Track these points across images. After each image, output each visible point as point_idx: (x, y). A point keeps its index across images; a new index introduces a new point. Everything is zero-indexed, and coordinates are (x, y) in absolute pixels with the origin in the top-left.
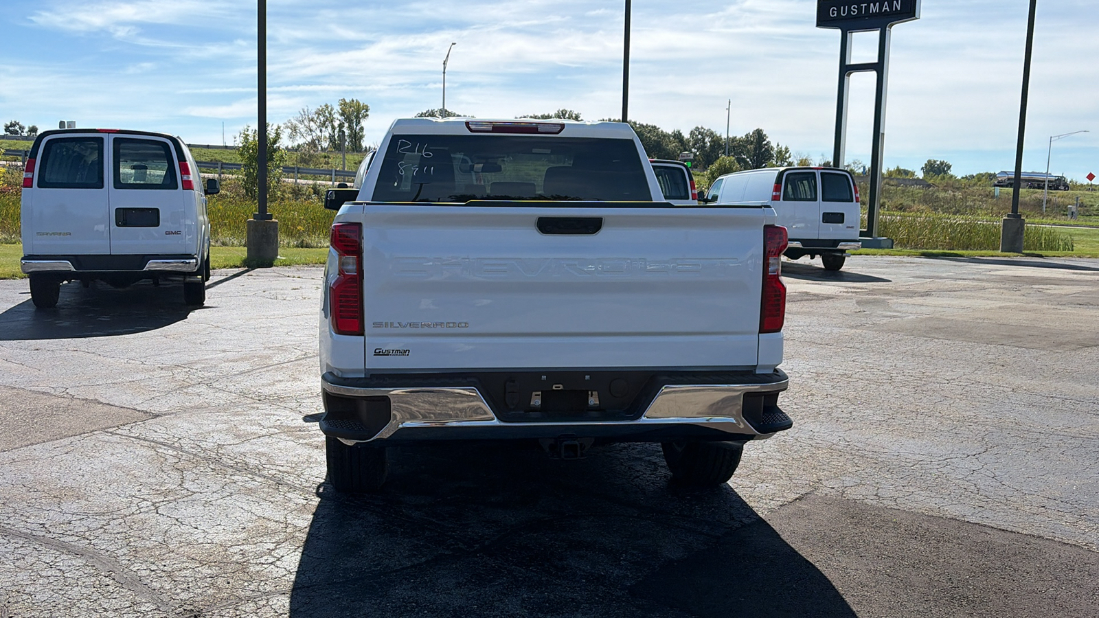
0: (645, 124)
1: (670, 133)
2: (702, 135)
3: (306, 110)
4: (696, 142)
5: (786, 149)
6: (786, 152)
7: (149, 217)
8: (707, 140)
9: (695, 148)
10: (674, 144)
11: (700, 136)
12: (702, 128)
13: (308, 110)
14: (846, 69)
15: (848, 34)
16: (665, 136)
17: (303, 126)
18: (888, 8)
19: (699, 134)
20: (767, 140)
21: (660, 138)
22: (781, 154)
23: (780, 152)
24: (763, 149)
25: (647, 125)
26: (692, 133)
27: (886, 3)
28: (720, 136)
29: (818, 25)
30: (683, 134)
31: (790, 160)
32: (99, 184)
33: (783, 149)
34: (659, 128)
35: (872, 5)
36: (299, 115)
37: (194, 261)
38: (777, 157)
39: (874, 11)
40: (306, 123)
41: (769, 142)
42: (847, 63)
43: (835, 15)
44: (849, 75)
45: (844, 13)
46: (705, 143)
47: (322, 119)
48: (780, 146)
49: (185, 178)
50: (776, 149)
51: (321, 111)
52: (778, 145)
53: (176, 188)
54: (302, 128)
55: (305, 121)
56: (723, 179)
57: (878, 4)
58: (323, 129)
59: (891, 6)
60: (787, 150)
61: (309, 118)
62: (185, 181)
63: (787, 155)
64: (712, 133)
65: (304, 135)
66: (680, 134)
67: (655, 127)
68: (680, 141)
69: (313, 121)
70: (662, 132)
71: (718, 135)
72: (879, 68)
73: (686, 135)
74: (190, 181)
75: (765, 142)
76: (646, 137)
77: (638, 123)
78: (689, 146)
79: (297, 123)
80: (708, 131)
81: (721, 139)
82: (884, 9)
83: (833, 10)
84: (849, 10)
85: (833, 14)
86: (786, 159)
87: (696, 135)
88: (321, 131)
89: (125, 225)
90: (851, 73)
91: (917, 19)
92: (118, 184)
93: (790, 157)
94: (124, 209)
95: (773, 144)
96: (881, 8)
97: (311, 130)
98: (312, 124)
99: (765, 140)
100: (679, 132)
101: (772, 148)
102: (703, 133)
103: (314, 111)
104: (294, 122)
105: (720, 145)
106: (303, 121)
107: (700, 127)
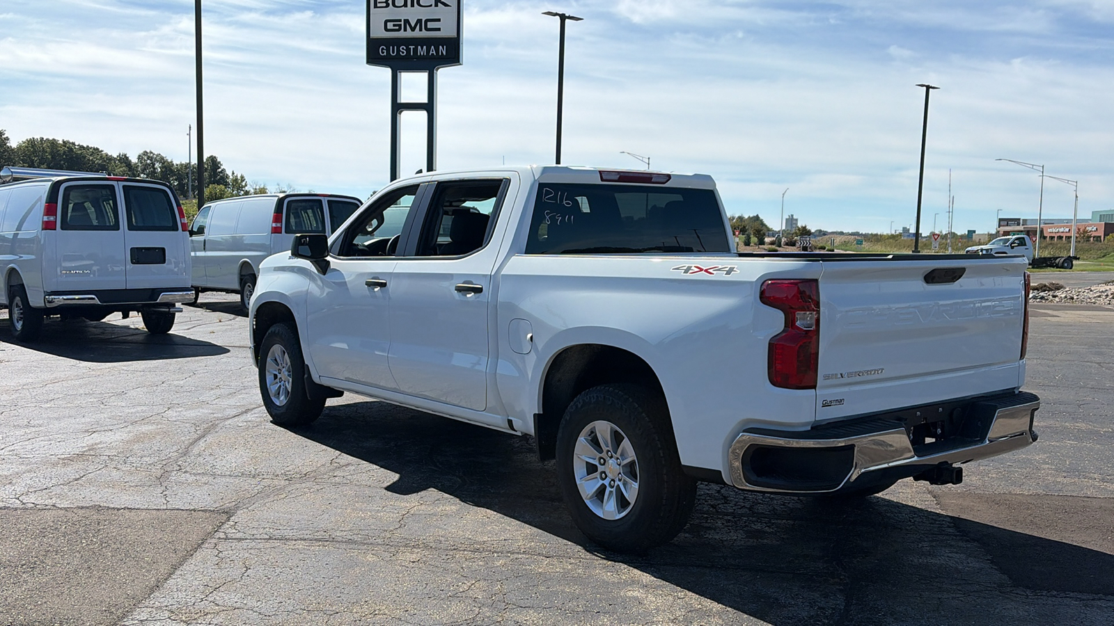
0: (85, 146)
1: (115, 156)
2: (151, 160)
4: (146, 167)
5: (242, 177)
6: (243, 181)
8: (157, 165)
9: (144, 174)
10: (121, 169)
11: (149, 161)
12: (151, 153)
14: (398, 107)
15: (398, 73)
16: (110, 159)
18: (434, 52)
19: (148, 159)
20: (222, 167)
21: (105, 161)
22: (237, 183)
23: (236, 180)
24: (219, 177)
25: (88, 146)
26: (140, 157)
27: (433, 47)
28: (172, 162)
29: (368, 62)
30: (130, 158)
31: (246, 188)
33: (239, 177)
34: (102, 151)
35: (419, 47)
38: (234, 186)
39: (422, 54)
41: (223, 170)
42: (398, 101)
43: (385, 54)
44: (400, 113)
45: (393, 52)
46: (155, 169)
48: (235, 175)
50: (231, 177)
52: (233, 173)
56: (210, 207)
57: (425, 47)
59: (437, 51)
60: (243, 179)
63: (243, 184)
64: (162, 158)
66: (127, 158)
67: (98, 149)
68: (127, 166)
70: (107, 155)
71: (169, 161)
72: (429, 107)
73: (134, 159)
75: (220, 170)
76: (89, 160)
77: (77, 144)
78: (137, 171)
80: (157, 156)
81: (173, 164)
82: (431, 52)
83: (383, 49)
84: (398, 51)
85: (383, 53)
86: (242, 187)
87: (145, 160)
90: (402, 111)
91: (460, 64)
93: (246, 185)
95: (229, 172)
96: (428, 51)
99: (219, 168)
100: (125, 155)
101: (227, 177)
102: (152, 158)
105: (172, 171)
107: (148, 151)
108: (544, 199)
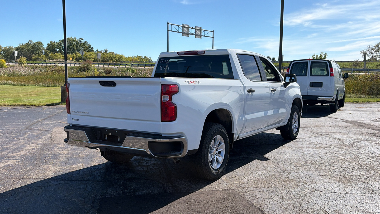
3: (370, 46)
7: (319, 85)
13: (371, 46)
17: (368, 52)
32: (306, 75)
36: (367, 48)
37: (332, 98)
40: (370, 51)
47: (377, 49)
49: (331, 73)
51: (377, 45)
53: (328, 76)
54: (368, 53)
55: (370, 50)
58: (377, 53)
61: (371, 49)
62: (332, 74)
65: (369, 55)
69: (373, 50)
74: (333, 74)
79: (366, 51)
88: (376, 53)
89: (312, 87)
92: (311, 75)
94: (312, 82)
97: (372, 53)
98: (373, 51)
103: (373, 46)
104: (365, 51)
106: (368, 50)
108: (161, 62)
